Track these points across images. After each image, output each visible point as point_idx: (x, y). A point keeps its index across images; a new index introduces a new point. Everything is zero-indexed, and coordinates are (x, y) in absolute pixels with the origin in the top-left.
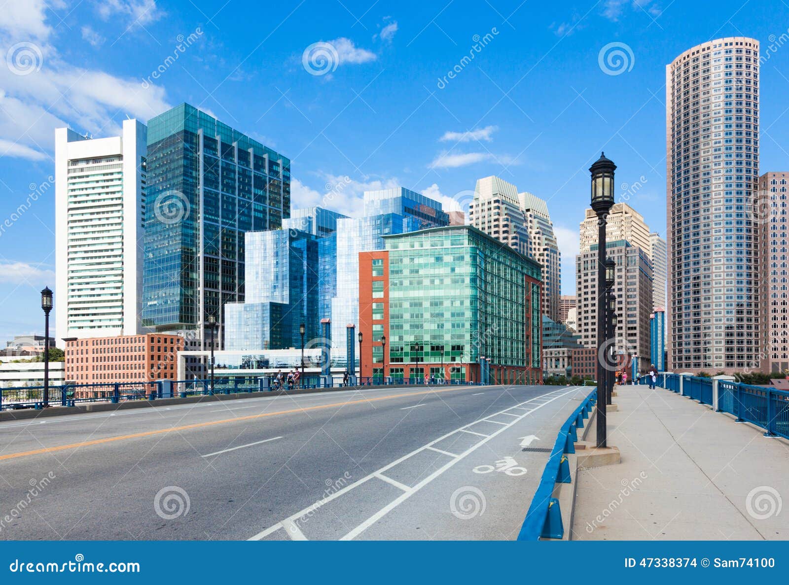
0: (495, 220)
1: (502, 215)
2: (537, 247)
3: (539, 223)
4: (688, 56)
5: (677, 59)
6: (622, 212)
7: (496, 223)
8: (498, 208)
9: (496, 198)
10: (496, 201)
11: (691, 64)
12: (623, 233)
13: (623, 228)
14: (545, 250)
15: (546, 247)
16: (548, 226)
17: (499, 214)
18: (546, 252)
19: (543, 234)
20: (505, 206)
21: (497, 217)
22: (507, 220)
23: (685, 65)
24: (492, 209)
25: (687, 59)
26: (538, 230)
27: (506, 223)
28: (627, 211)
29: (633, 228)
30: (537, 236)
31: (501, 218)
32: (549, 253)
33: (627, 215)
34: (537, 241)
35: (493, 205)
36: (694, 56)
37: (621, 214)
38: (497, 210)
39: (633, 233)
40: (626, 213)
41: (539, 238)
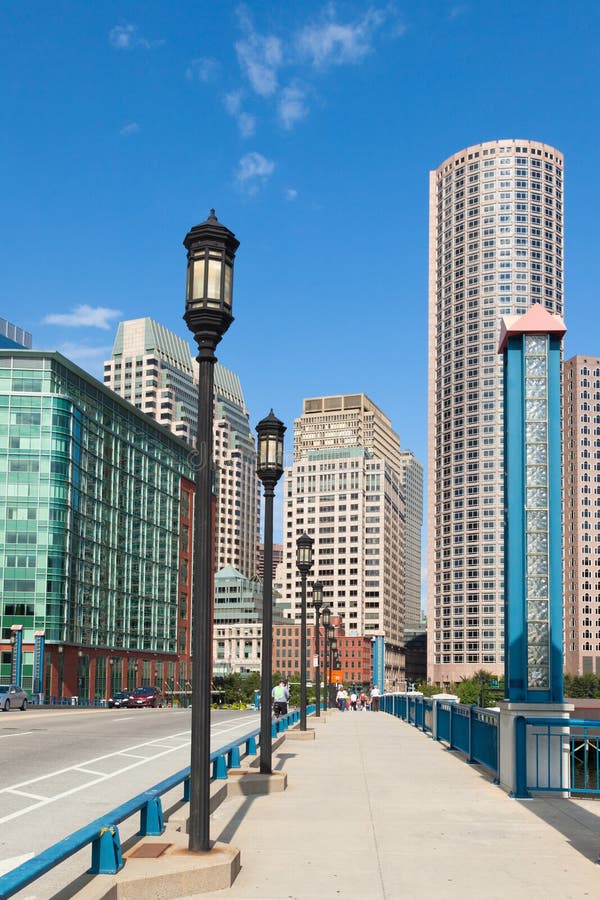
0: (148, 395)
1: (161, 387)
2: (222, 449)
3: (225, 409)
4: (463, 160)
5: (446, 163)
6: (360, 408)
7: (150, 399)
8: (155, 373)
9: (151, 356)
10: (150, 362)
11: (467, 173)
12: (361, 441)
13: (361, 433)
14: (234, 455)
15: (237, 451)
16: (241, 418)
17: (155, 384)
18: (236, 460)
19: (232, 429)
20: (166, 371)
21: (151, 388)
22: (169, 395)
23: (458, 174)
24: (144, 374)
25: (461, 165)
26: (224, 421)
27: (166, 400)
28: (368, 407)
29: (375, 435)
30: (223, 430)
31: (159, 392)
32: (241, 461)
33: (366, 414)
34: (222, 440)
35: (146, 368)
36: (471, 161)
37: (357, 411)
38: (152, 377)
39: (375, 443)
40: (366, 410)
41: (225, 435)
